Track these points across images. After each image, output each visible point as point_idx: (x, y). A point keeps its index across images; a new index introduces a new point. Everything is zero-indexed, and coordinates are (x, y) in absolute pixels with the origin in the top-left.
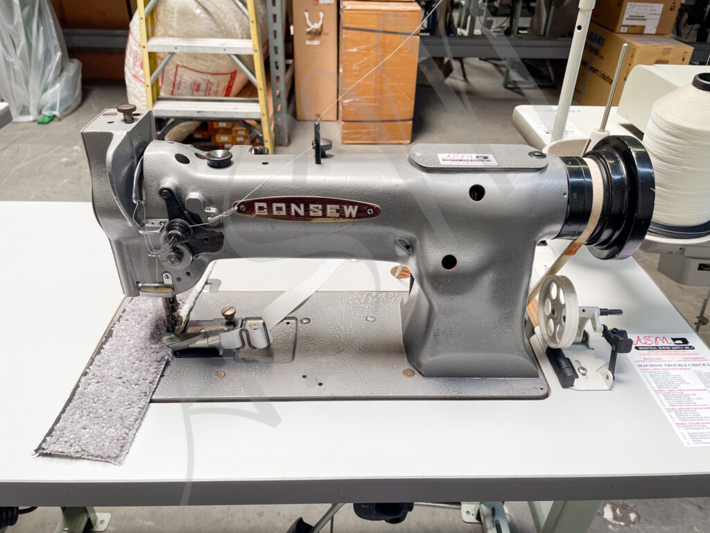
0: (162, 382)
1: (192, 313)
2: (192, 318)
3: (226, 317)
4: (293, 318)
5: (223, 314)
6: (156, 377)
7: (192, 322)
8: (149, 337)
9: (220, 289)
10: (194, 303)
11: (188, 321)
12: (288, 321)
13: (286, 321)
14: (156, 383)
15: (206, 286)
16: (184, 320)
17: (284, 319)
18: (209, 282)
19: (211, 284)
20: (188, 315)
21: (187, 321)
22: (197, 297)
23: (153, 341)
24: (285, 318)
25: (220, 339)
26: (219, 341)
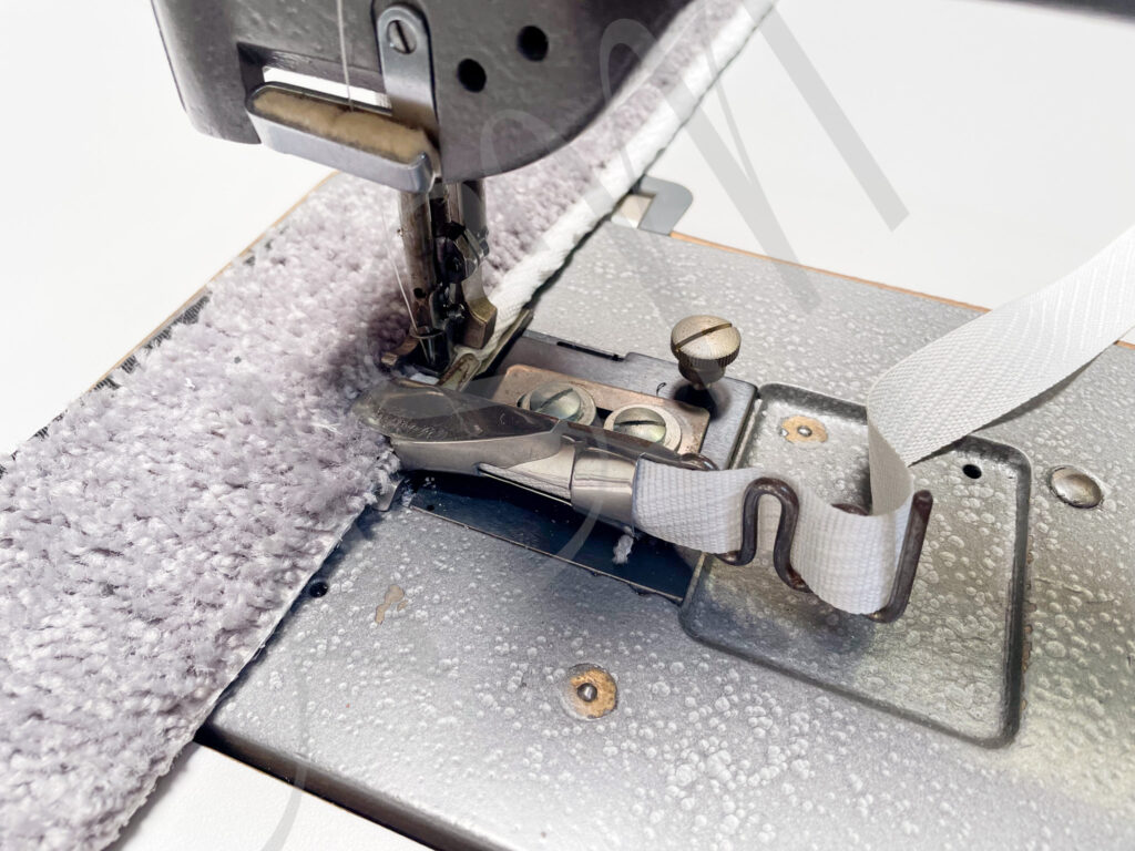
0: (298, 632)
1: (546, 298)
2: (543, 323)
3: (686, 364)
4: (1002, 453)
5: (676, 348)
6: (274, 603)
7: (539, 340)
8: (323, 368)
9: (679, 227)
10: (568, 260)
11: (520, 333)
12: (976, 461)
13: (964, 459)
14: (262, 635)
15: (632, 201)
16: (500, 326)
17: (957, 445)
18: (645, 187)
19: (651, 196)
20: (529, 306)
21: (518, 333)
22: (587, 236)
23: (331, 396)
24: (962, 444)
25: (635, 485)
26: (628, 490)
